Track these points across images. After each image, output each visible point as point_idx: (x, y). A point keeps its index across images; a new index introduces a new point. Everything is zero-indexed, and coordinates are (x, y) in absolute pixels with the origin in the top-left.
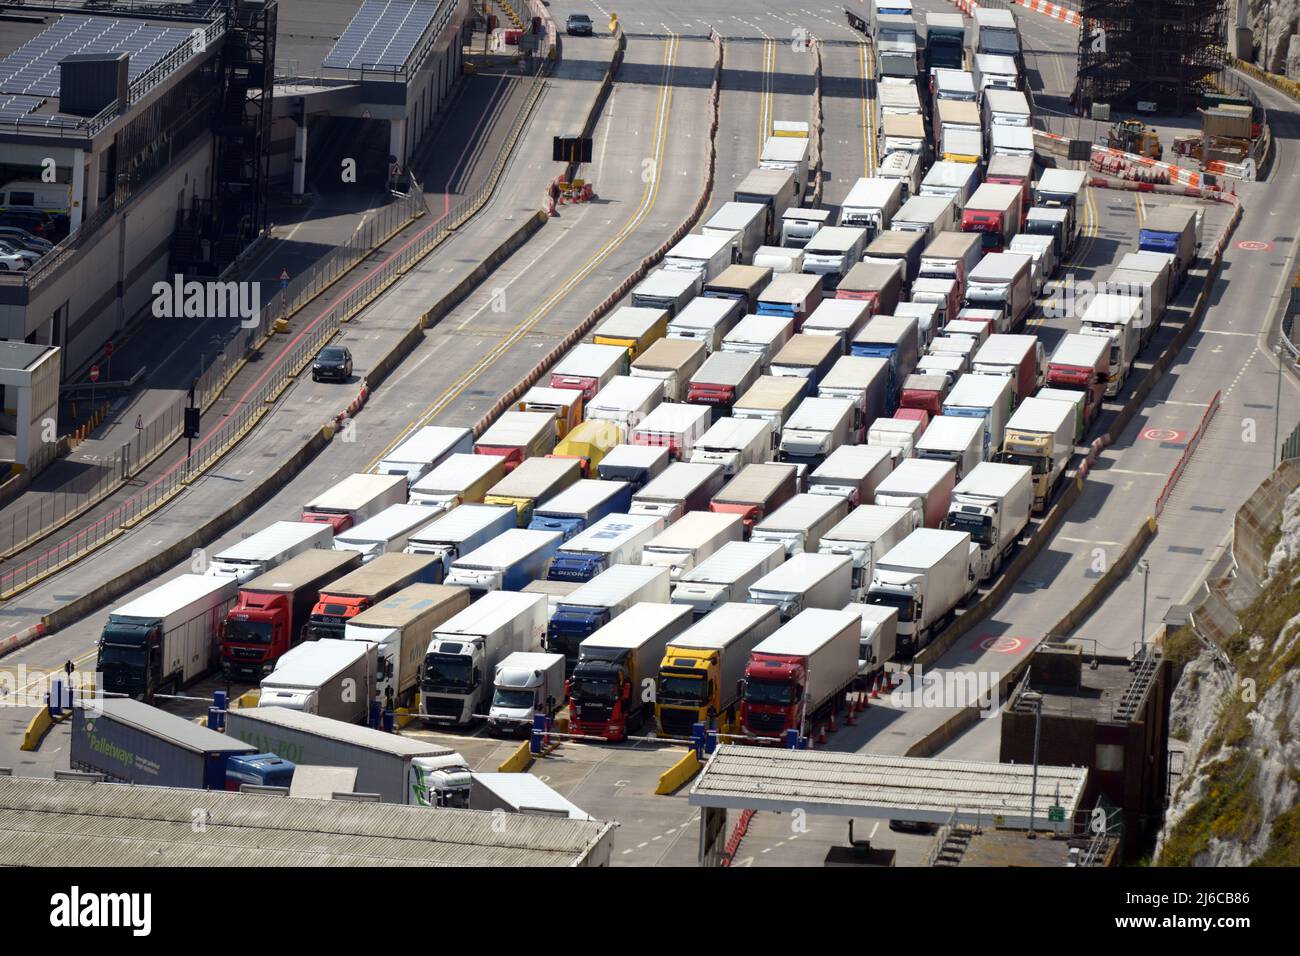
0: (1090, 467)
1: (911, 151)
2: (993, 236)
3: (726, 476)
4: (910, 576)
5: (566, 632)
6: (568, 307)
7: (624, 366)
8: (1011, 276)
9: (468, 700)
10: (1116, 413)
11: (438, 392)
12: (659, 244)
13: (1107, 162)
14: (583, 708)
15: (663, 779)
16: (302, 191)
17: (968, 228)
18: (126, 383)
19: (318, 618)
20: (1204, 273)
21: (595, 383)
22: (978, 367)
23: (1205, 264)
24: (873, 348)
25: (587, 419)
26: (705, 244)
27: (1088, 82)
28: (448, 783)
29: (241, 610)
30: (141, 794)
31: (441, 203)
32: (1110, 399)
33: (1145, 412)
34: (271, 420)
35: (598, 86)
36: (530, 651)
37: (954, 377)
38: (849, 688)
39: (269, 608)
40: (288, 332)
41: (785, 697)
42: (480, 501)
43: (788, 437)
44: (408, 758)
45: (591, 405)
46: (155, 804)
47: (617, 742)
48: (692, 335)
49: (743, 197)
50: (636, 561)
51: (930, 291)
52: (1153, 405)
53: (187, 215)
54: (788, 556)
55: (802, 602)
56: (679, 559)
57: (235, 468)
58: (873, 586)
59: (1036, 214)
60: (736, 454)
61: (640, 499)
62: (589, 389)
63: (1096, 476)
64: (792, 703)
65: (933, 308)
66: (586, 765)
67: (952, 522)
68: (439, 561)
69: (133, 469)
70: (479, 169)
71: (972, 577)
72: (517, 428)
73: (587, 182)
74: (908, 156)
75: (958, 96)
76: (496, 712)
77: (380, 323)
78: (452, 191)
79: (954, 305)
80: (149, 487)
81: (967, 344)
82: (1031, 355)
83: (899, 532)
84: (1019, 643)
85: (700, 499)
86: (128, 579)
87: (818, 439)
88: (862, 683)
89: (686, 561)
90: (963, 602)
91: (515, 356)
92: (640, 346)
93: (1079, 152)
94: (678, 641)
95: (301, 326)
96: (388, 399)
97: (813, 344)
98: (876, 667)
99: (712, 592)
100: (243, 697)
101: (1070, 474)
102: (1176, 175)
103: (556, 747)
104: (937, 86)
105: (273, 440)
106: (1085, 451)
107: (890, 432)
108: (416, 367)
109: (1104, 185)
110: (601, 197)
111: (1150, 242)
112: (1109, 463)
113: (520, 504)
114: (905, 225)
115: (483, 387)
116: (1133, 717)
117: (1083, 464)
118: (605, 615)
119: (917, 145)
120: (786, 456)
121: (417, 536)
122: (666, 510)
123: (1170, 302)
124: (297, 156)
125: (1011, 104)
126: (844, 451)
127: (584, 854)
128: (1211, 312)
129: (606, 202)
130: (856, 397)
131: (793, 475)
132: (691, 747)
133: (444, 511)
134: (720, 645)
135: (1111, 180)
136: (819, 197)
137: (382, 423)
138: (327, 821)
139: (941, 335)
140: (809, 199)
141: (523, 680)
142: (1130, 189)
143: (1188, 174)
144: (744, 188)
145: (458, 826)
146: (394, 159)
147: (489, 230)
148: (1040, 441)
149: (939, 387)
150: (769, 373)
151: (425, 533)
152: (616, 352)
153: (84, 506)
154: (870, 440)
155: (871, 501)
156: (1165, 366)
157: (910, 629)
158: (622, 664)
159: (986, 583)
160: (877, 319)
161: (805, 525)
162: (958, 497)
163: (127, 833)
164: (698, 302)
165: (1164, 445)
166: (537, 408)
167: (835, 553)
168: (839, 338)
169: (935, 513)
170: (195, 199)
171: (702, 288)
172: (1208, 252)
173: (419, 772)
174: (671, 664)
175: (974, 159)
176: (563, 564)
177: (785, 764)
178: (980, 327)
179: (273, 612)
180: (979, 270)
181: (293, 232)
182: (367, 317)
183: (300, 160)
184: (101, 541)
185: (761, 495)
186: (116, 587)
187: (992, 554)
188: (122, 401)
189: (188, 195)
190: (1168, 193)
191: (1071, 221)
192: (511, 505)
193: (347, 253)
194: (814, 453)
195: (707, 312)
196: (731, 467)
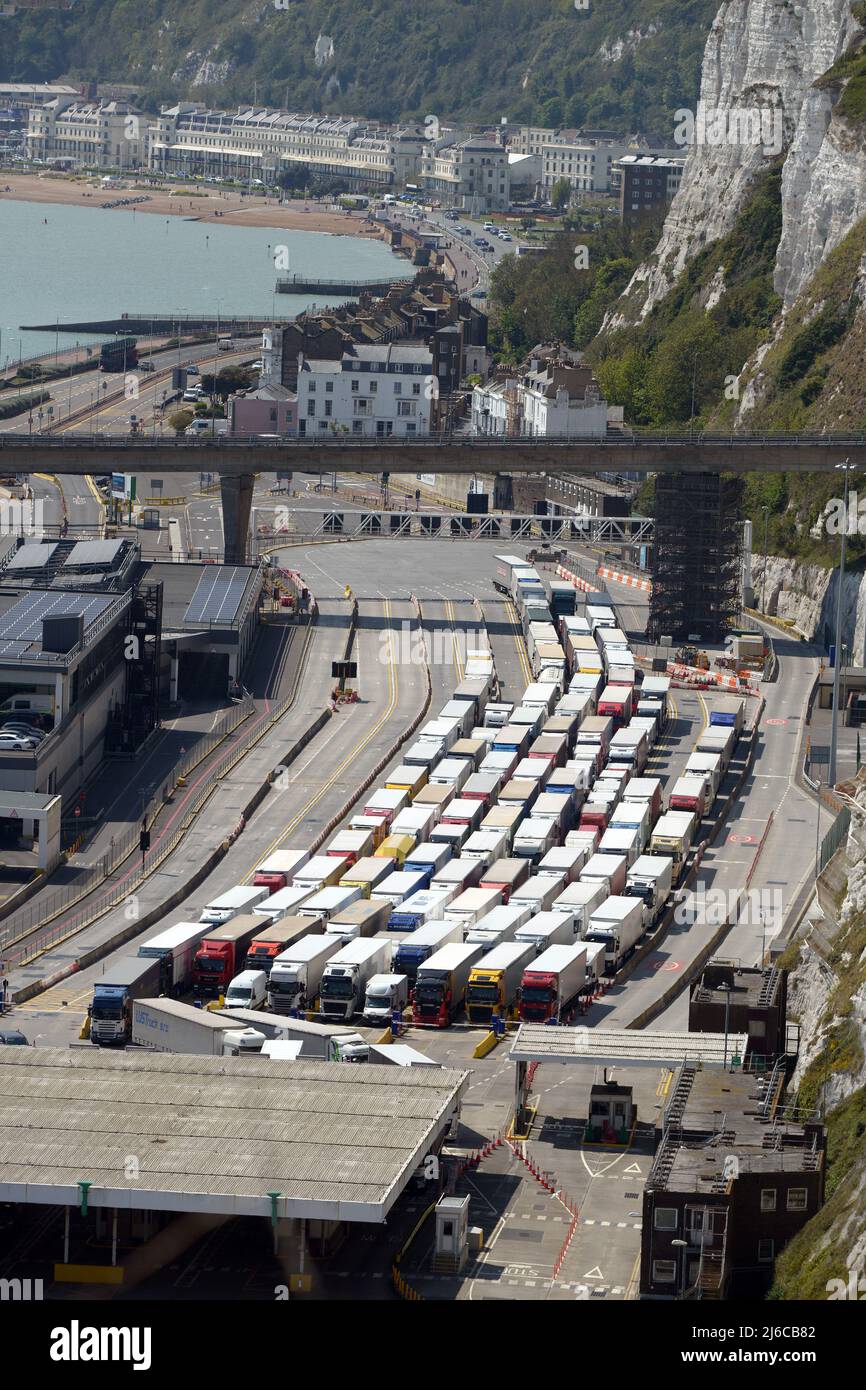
0: (700, 859)
1: (558, 667)
2: (620, 718)
3: (484, 868)
4: (612, 924)
5: (407, 962)
6: (357, 768)
7: (407, 802)
8: (637, 743)
9: (350, 1003)
10: (711, 826)
11: (286, 821)
12: (406, 727)
13: (676, 672)
14: (422, 1007)
15: (477, 1049)
16: (176, 699)
17: (602, 714)
18: (95, 818)
19: (251, 956)
20: (749, 739)
21: (391, 813)
22: (627, 798)
23: (748, 734)
24: (560, 788)
25: (392, 834)
26: (441, 726)
27: (655, 623)
28: (354, 1052)
29: (204, 952)
30: (181, 1059)
31: (264, 705)
32: (705, 818)
33: (728, 825)
34: (187, 839)
35: (347, 632)
36: (383, 973)
37: (612, 806)
38: (580, 994)
39: (222, 950)
40: (186, 786)
41: (546, 998)
42: (336, 883)
43: (518, 843)
44: (329, 1036)
45: (394, 825)
46: (190, 1065)
47: (445, 1027)
48: (445, 782)
49: (458, 697)
50: (441, 918)
51: (586, 753)
52: (733, 820)
53: (113, 714)
54: (533, 915)
55: (547, 942)
56: (467, 916)
57: (172, 868)
58: (589, 931)
59: (642, 705)
60: (488, 853)
61: (435, 881)
62: (390, 816)
63: (705, 864)
64: (550, 1003)
65: (590, 763)
66: (427, 1042)
67: (630, 892)
68: (321, 921)
69: (110, 870)
70: (283, 684)
71: (643, 925)
72: (349, 840)
73: (354, 690)
74: (557, 670)
75: (581, 633)
76: (368, 1011)
77: (243, 779)
78: (269, 697)
79: (603, 761)
80: (122, 881)
81: (617, 785)
82: (657, 791)
83: (599, 899)
84: (677, 965)
85: (472, 881)
86: (123, 936)
87: (537, 843)
88: (588, 990)
89: (471, 918)
90: (639, 941)
91: (330, 798)
92: (415, 790)
93: (660, 666)
94: (477, 965)
95: (193, 782)
96: (257, 826)
97: (521, 786)
98: (594, 980)
99: (492, 936)
100: (209, 1004)
101: (689, 863)
102: (720, 679)
103: (406, 1031)
104: (566, 627)
105: (191, 852)
106: (695, 849)
107: (580, 839)
108: (269, 806)
109: (677, 687)
110: (363, 699)
111: (718, 720)
112: (712, 857)
113: (363, 885)
114: (564, 712)
115: (315, 817)
116: (770, 1004)
117: (696, 858)
118: (429, 951)
119: (561, 663)
120: (518, 854)
121: (304, 906)
122: (452, 887)
123: (732, 758)
124: (172, 677)
125: (614, 637)
126: (555, 850)
127: (456, 1089)
128: (757, 763)
129: (367, 702)
130: (554, 819)
131: (526, 865)
132: (490, 1029)
133: (316, 891)
134: (504, 968)
135: (681, 683)
136: (499, 697)
137: (257, 840)
138: (296, 1072)
139: (599, 779)
140: (494, 698)
141: (384, 991)
142: (693, 689)
143: (728, 678)
144: (458, 691)
145: (375, 1074)
146: (231, 678)
147: (298, 721)
148: (673, 843)
149: (604, 811)
150: (497, 804)
151: (308, 904)
152: (402, 793)
153: (84, 893)
154: (566, 844)
155: (578, 879)
156: (736, 797)
157: (612, 957)
158: (445, 979)
159: (651, 929)
160: (558, 769)
161: (541, 895)
162: (632, 877)
163: (177, 1081)
164: (444, 762)
165: (744, 845)
166: (360, 827)
167: (562, 911)
168: (537, 782)
169: (618, 886)
170: (117, 704)
171: (446, 753)
172: (749, 726)
173: (336, 1046)
174: (475, 979)
175: (598, 671)
176: (396, 921)
177: (563, 1035)
178: (622, 774)
179: (223, 953)
180: (616, 739)
181: (174, 724)
182: (233, 776)
183: (174, 680)
184: (100, 914)
185: (510, 877)
186: (116, 942)
187: (654, 911)
188: (92, 830)
189: (113, 702)
190: (718, 690)
191: (664, 709)
192: (357, 886)
193: (213, 736)
194: (534, 852)
195: (451, 768)
196: (486, 861)
